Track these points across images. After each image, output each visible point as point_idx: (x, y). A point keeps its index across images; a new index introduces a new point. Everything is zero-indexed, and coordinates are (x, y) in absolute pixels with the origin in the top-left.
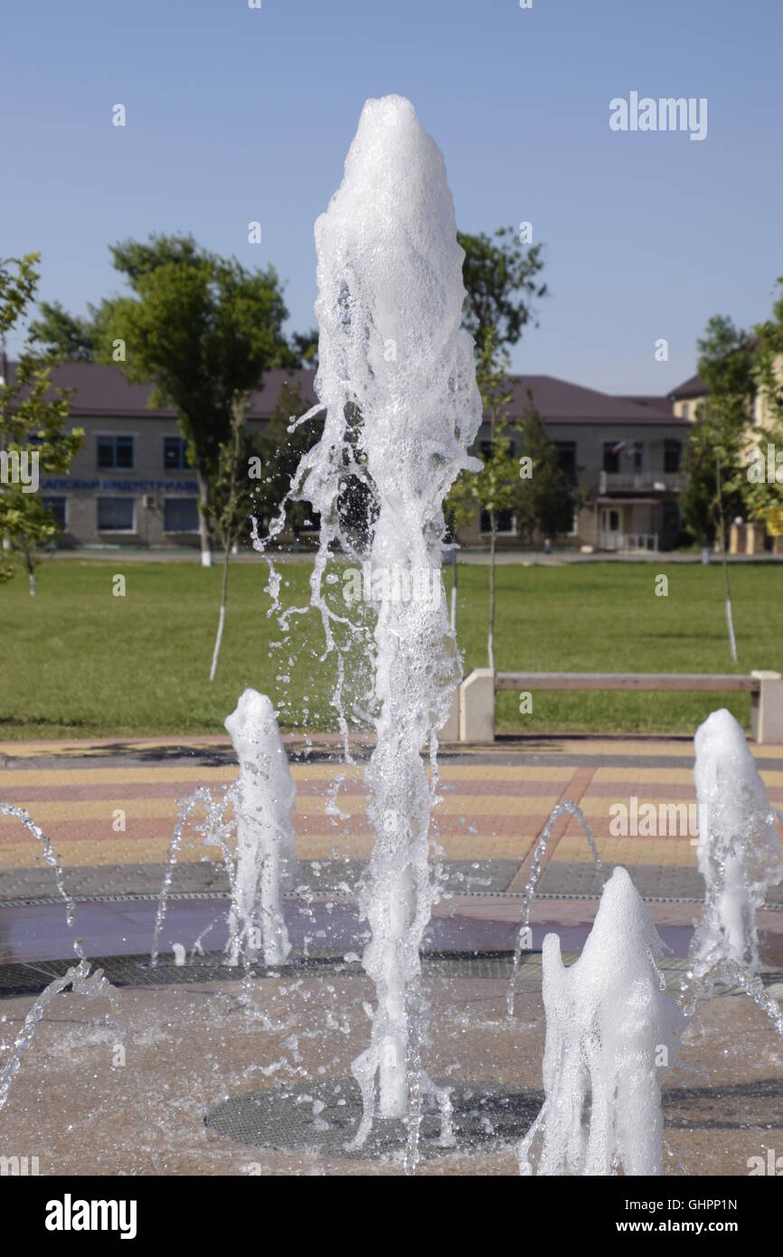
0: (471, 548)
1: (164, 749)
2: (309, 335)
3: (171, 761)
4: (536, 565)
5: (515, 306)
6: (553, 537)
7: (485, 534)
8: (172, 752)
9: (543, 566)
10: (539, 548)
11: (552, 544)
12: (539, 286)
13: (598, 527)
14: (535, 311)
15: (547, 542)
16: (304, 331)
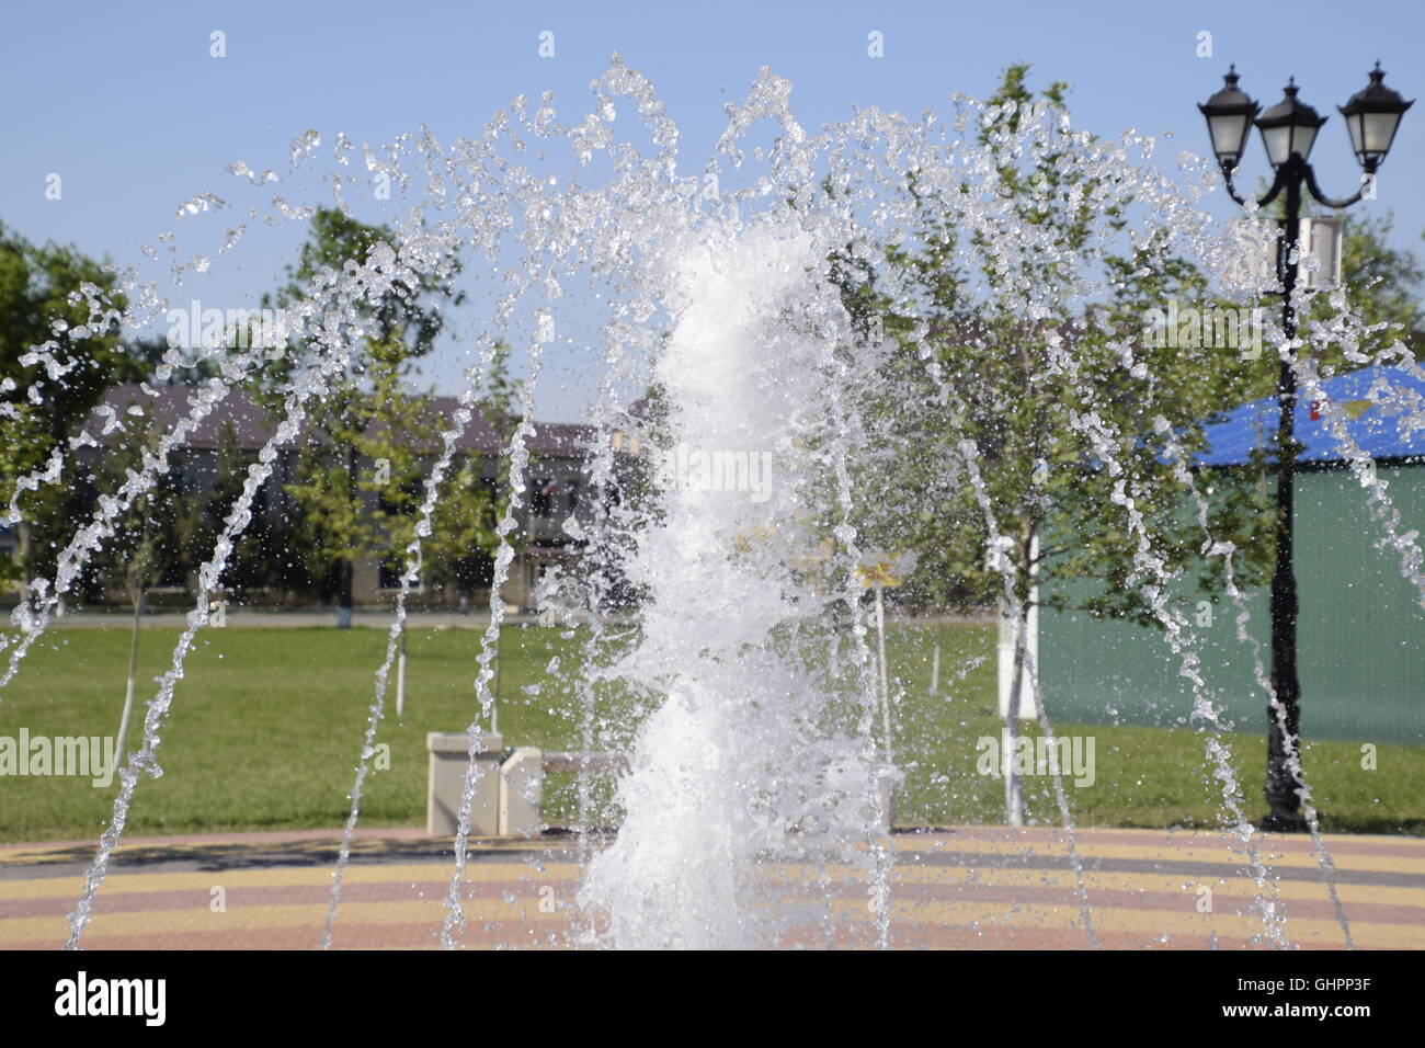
0: (365, 607)
1: (145, 851)
2: (156, 342)
3: (154, 866)
4: (454, 629)
5: (427, 312)
6: (471, 595)
7: (388, 591)
8: (154, 855)
9: (462, 630)
10: (454, 608)
11: (469, 604)
12: (455, 292)
13: (525, 583)
14: (450, 321)
15: (464, 601)
16: (151, 337)
